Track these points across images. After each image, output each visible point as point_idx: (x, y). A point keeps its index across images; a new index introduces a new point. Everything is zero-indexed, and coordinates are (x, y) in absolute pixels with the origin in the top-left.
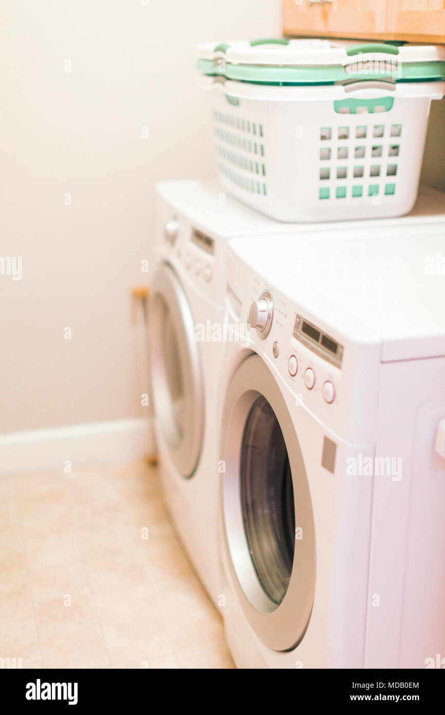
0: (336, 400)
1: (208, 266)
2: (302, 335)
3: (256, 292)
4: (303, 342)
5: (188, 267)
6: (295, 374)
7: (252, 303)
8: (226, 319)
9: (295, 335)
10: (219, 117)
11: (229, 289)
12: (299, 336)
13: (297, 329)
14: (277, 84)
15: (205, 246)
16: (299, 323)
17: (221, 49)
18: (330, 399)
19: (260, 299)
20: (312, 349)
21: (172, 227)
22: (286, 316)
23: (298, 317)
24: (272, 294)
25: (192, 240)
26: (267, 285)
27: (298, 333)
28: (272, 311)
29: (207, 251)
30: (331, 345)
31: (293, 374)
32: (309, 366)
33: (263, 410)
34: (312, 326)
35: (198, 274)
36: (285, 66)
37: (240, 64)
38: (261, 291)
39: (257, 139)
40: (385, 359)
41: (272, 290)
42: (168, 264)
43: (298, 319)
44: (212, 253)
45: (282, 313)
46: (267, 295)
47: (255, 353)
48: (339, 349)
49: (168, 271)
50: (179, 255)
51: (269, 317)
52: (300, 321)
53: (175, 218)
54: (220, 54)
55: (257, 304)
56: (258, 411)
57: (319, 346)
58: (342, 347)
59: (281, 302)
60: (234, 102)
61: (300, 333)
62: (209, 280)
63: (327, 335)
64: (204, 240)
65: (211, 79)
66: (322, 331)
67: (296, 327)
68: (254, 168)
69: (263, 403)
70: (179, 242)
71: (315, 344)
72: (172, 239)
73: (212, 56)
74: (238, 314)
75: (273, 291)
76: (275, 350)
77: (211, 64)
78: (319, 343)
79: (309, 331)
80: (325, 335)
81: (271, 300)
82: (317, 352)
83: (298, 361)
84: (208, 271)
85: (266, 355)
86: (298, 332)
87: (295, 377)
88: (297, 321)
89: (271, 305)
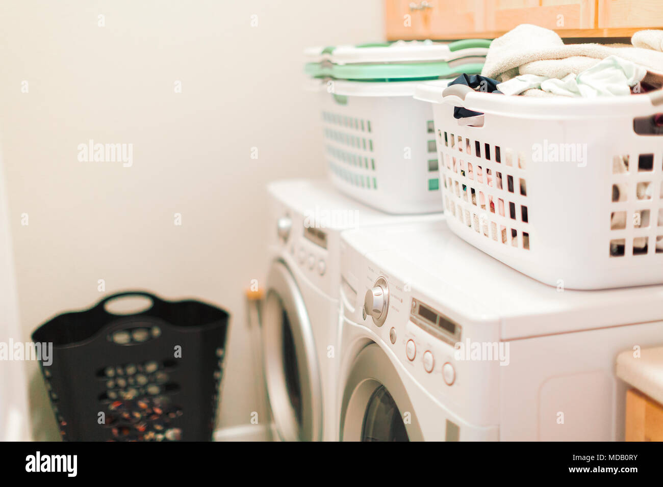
0: (457, 381)
1: (322, 260)
2: (420, 319)
3: (371, 280)
4: (421, 326)
5: (302, 263)
6: (414, 359)
7: (367, 290)
8: (342, 311)
9: (412, 320)
10: (328, 117)
11: (344, 280)
12: (415, 320)
13: (414, 312)
14: (383, 80)
15: (317, 240)
16: (415, 307)
17: (327, 51)
18: (450, 381)
19: (375, 286)
20: (430, 332)
21: (284, 223)
22: (402, 301)
23: (414, 300)
24: (387, 280)
25: (305, 236)
26: (382, 272)
27: (415, 317)
28: (387, 298)
29: (319, 245)
30: (449, 326)
31: (411, 358)
32: (428, 349)
33: (382, 401)
34: (428, 308)
35: (311, 269)
36: (390, 63)
37: (347, 64)
38: (376, 278)
39: (365, 135)
40: (504, 337)
41: (385, 275)
42: (282, 261)
43: (414, 303)
44: (325, 247)
45: (398, 298)
46: (382, 282)
47: (373, 342)
48: (458, 329)
49: (281, 268)
50: (292, 252)
51: (385, 303)
52: (416, 305)
53: (288, 215)
54: (327, 56)
55: (373, 291)
56: (378, 402)
57: (437, 329)
58: (461, 327)
59: (397, 287)
60: (341, 100)
61: (417, 317)
62: (322, 275)
63: (445, 316)
64: (318, 235)
65: (319, 81)
66: (439, 312)
67: (412, 311)
68: (364, 163)
69: (383, 394)
70: (291, 240)
71: (433, 326)
72: (285, 236)
73: (319, 59)
74: (354, 304)
75: (388, 277)
76: (392, 336)
77: (317, 67)
78: (437, 325)
79: (426, 313)
80: (442, 316)
81: (386, 287)
82: (434, 334)
83: (416, 345)
84: (322, 265)
85: (384, 342)
86: (414, 315)
87: (413, 361)
88: (412, 305)
89: (386, 291)
